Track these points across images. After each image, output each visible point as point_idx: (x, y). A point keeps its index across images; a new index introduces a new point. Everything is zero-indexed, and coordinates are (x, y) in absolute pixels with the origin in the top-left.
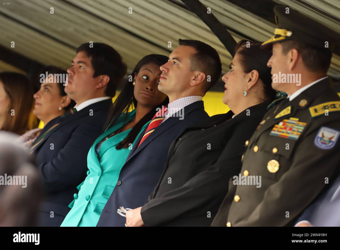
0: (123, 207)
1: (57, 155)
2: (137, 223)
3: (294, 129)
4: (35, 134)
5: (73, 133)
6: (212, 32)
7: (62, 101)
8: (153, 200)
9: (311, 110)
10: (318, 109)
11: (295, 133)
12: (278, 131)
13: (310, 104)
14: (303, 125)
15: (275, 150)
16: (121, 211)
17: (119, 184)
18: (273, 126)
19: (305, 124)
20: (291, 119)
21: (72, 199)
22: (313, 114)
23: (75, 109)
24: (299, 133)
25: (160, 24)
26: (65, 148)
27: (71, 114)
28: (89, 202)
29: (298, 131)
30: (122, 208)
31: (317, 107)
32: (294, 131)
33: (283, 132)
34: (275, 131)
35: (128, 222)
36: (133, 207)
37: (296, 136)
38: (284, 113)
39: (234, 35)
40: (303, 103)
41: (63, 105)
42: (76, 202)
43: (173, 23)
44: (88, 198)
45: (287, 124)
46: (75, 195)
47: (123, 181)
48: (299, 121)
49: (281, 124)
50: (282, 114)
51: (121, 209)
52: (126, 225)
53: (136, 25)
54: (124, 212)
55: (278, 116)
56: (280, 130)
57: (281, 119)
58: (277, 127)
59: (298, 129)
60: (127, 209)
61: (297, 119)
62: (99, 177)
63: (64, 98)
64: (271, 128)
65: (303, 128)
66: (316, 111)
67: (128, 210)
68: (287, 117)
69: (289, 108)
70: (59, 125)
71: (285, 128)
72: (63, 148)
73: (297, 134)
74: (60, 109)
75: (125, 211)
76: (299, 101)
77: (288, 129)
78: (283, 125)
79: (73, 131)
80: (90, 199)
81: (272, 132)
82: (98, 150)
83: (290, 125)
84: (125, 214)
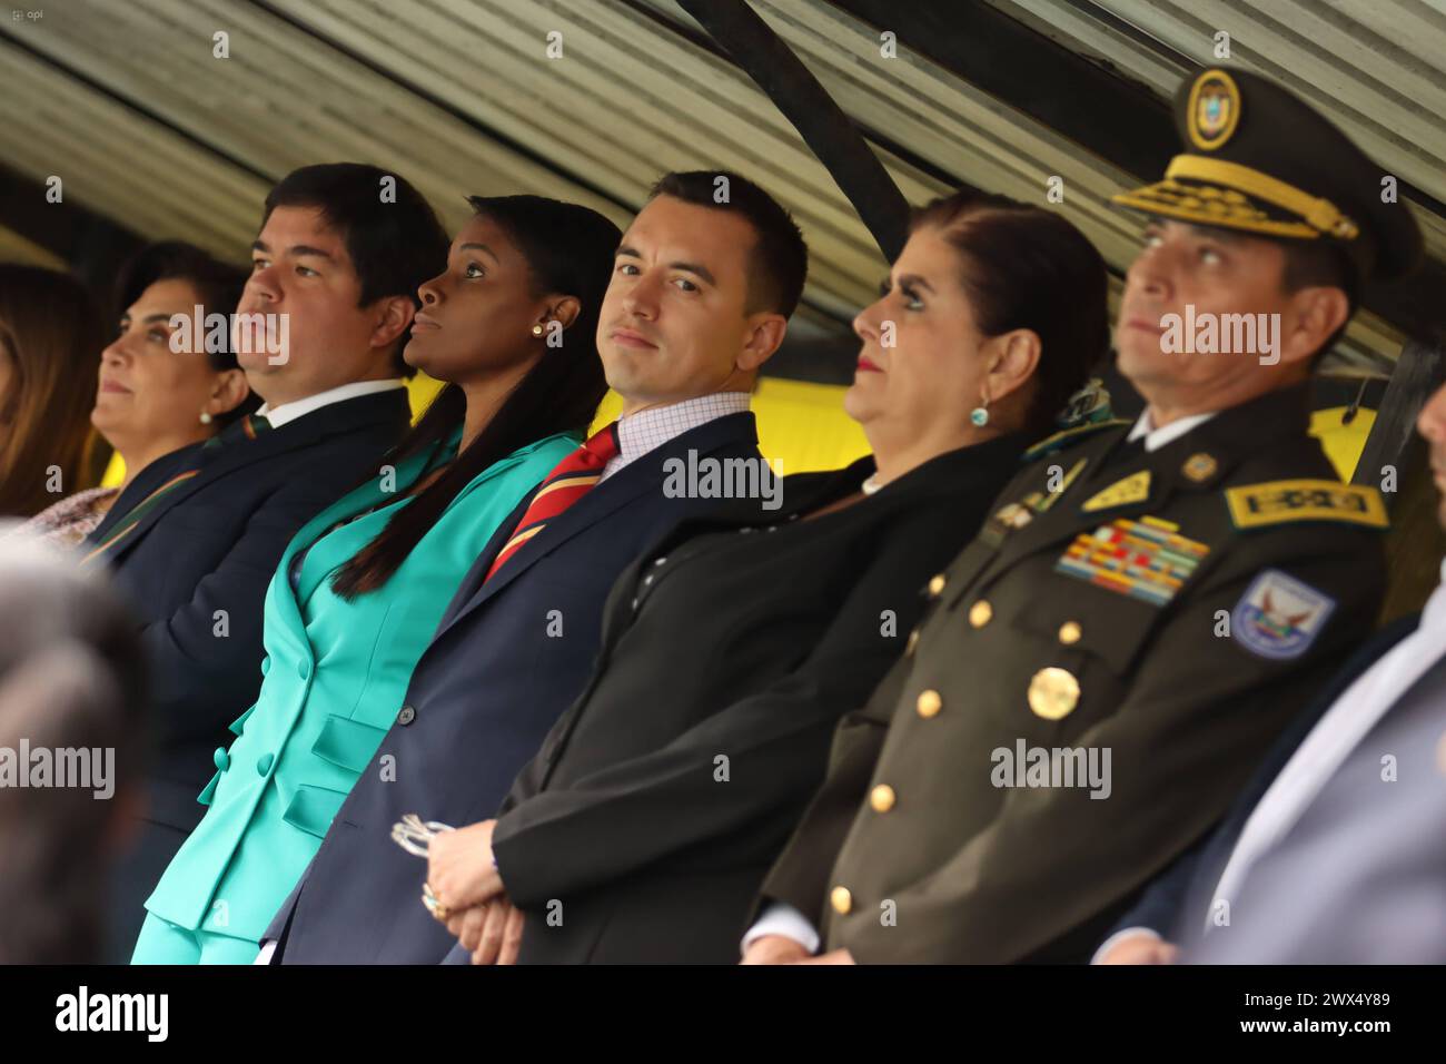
0: (415, 818)
1: (191, 600)
2: (476, 883)
3: (1156, 562)
4: (90, 507)
5: (256, 516)
6: (808, 148)
7: (215, 389)
8: (539, 798)
9: (1236, 498)
10: (1261, 498)
11: (1160, 578)
12: (1091, 561)
13: (1228, 476)
14: (1194, 550)
15: (1070, 633)
16: (407, 833)
17: (405, 721)
18: (1071, 539)
19: (1202, 548)
20: (1149, 520)
21: (210, 771)
22: (1242, 517)
23: (264, 419)
24: (1177, 583)
25: (606, 104)
26: (220, 570)
27: (245, 436)
28: (271, 783)
29: (1171, 573)
30: (413, 821)
31: (1258, 491)
32: (1156, 569)
33: (1110, 568)
34: (1076, 557)
35: (438, 876)
36: (460, 821)
37: (1159, 589)
38: (1122, 494)
39: (895, 166)
40: (1199, 467)
41: (217, 405)
42: (225, 781)
43: (655, 102)
44: (265, 766)
45: (1130, 538)
46: (219, 753)
47: (420, 708)
48: (1180, 533)
49: (1104, 535)
50: (1114, 495)
51: (410, 822)
52: (430, 886)
53: (511, 101)
54: (420, 837)
55: (1094, 504)
56: (1099, 557)
57: (1108, 516)
58: (1085, 546)
59: (1174, 564)
60: (433, 825)
61: (1173, 527)
62: (304, 684)
63: (224, 377)
64: (1063, 545)
65: (1191, 564)
66: (1253, 505)
67: (435, 831)
68: (1132, 511)
69: (1144, 478)
70: (197, 476)
71: (1120, 554)
72: (212, 569)
73: (1166, 586)
74: (205, 418)
75: (425, 835)
76: (1185, 459)
77: (1132, 556)
78: (1115, 539)
79: (258, 505)
80: (273, 770)
81: (1066, 561)
82: (298, 576)
83: (1140, 546)
84: (423, 845)
